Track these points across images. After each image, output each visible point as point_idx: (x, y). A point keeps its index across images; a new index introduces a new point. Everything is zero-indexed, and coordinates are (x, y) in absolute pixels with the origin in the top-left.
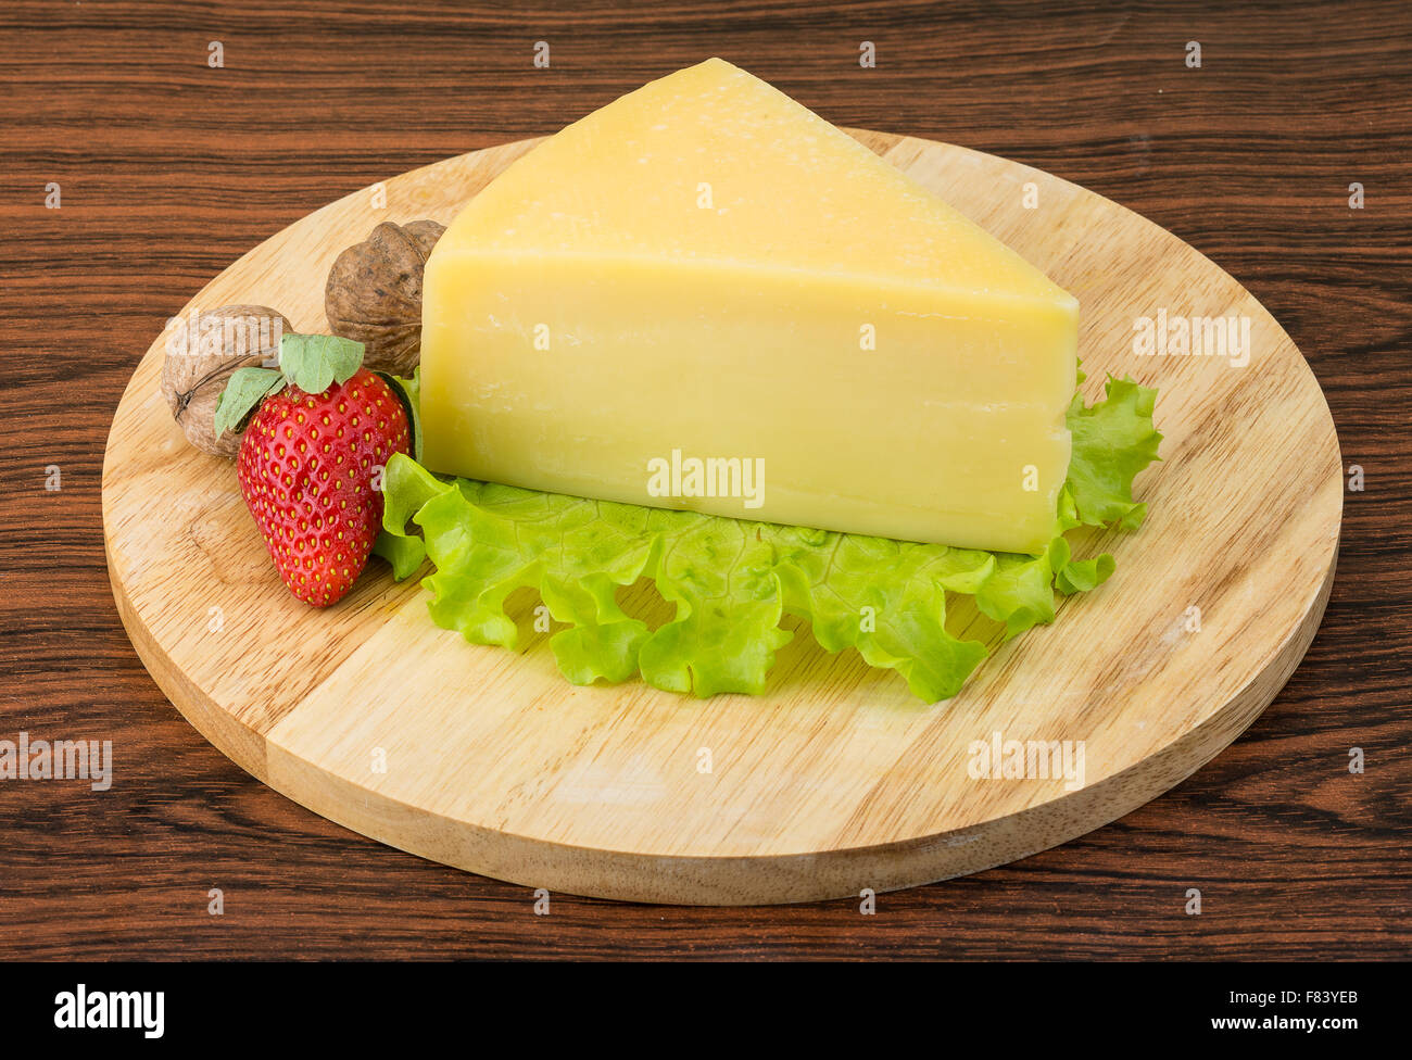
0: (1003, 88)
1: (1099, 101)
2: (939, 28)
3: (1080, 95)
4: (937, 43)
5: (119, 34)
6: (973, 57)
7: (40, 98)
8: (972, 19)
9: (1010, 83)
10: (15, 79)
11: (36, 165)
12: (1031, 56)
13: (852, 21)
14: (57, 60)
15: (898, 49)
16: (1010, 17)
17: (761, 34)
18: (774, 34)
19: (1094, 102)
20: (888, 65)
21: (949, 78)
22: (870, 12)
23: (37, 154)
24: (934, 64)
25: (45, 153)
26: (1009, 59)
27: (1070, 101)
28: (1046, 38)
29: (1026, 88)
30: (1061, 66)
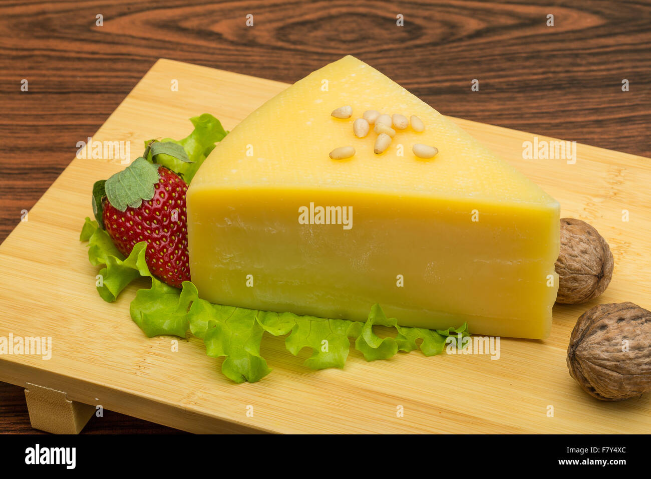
0: (579, 130)
1: (632, 139)
2: (546, 93)
3: (621, 135)
4: (543, 102)
5: (99, 96)
6: (563, 111)
7: (53, 135)
8: (564, 88)
9: (583, 127)
10: (41, 123)
11: (47, 176)
12: (596, 111)
13: (497, 89)
14: (64, 112)
15: (522, 106)
16: (585, 87)
17: (448, 97)
18: (454, 97)
19: (629, 139)
20: (516, 116)
21: (550, 124)
22: (507, 83)
23: (49, 168)
24: (541, 115)
25: (53, 168)
26: (583, 112)
27: (616, 138)
28: (604, 99)
29: (592, 130)
30: (612, 117)
